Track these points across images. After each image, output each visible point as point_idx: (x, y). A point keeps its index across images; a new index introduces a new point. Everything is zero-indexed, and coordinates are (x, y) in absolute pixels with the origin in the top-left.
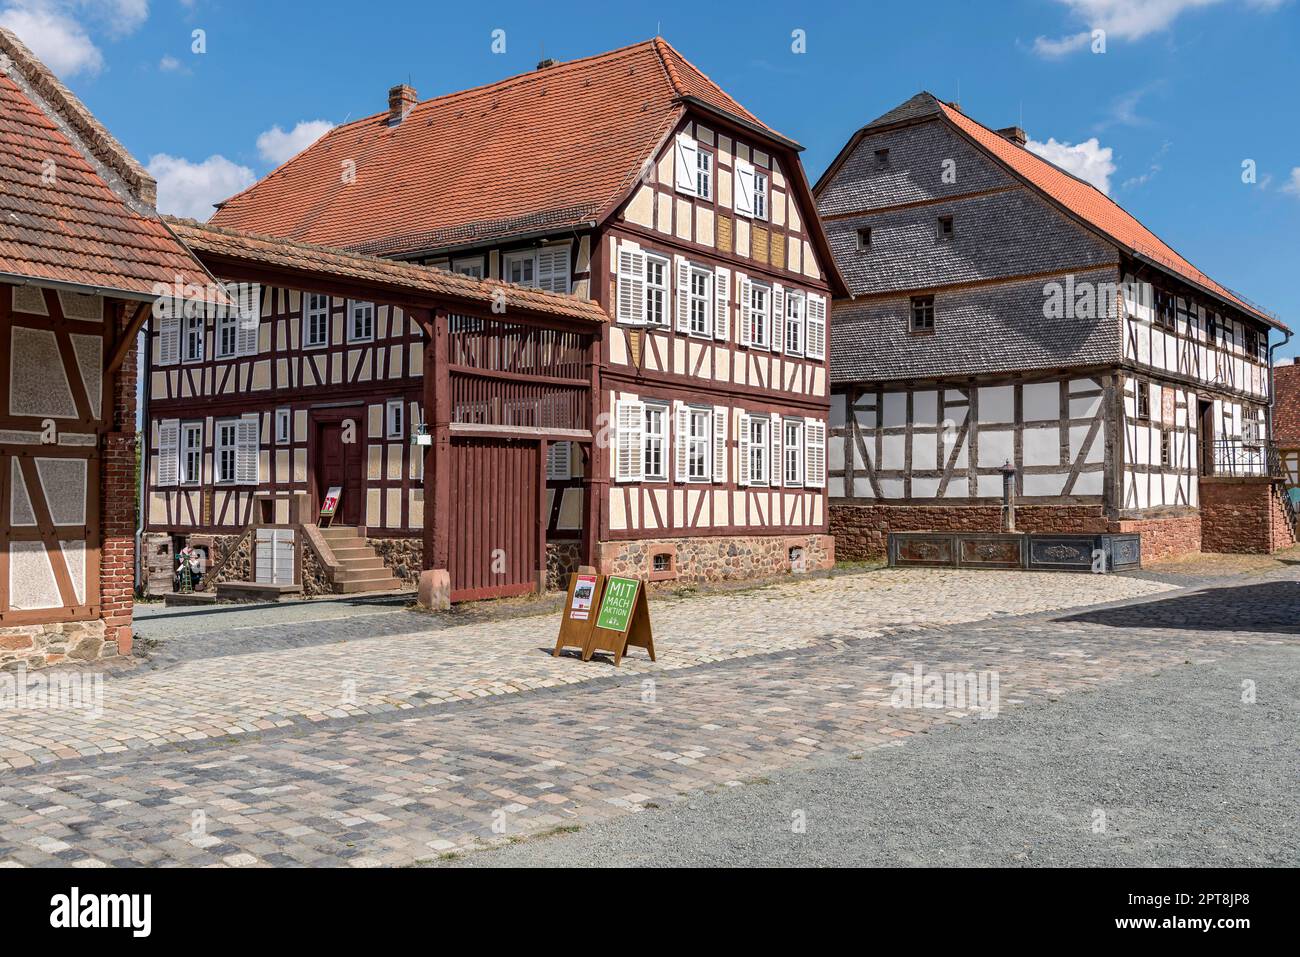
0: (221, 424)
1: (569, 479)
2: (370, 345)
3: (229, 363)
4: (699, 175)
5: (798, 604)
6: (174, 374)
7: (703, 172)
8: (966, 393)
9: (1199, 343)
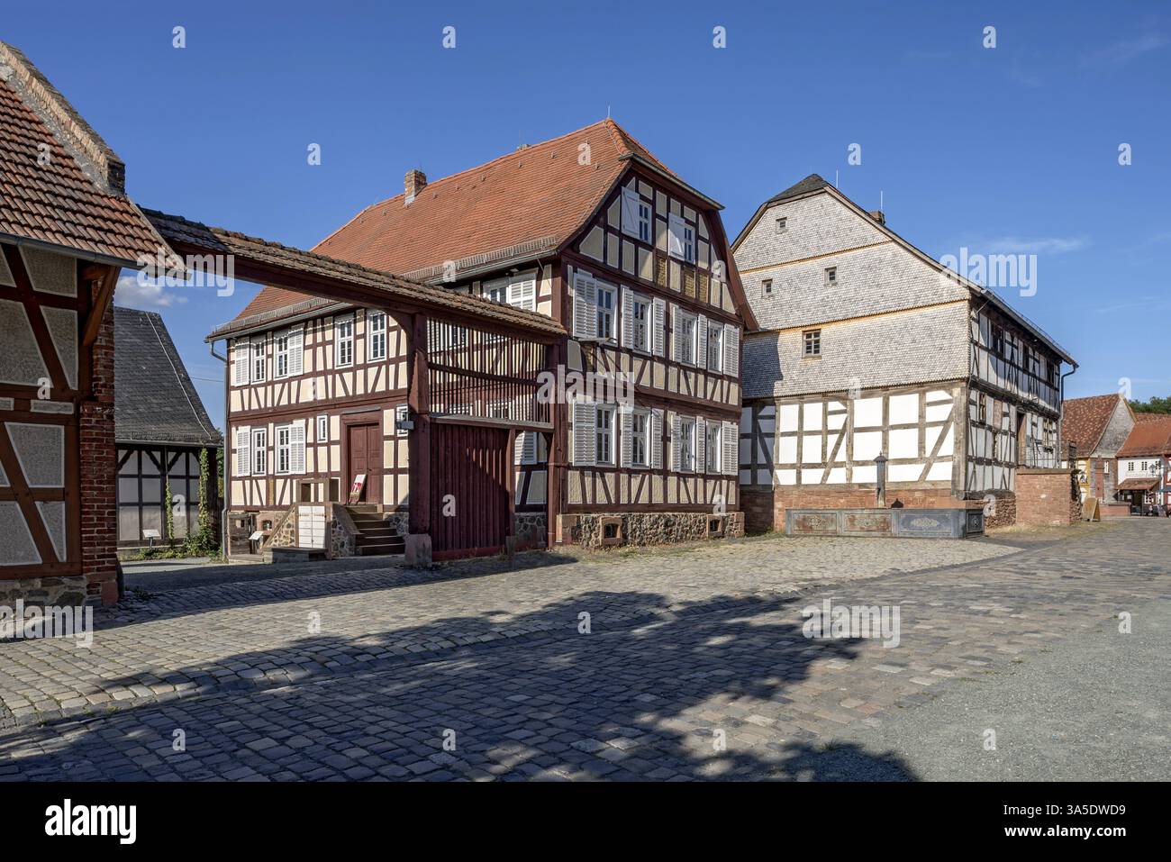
0: (278, 429)
1: (536, 463)
2: (384, 363)
3: (283, 382)
4: (641, 223)
5: (720, 563)
6: (246, 392)
7: (645, 221)
8: (845, 405)
9: (1018, 368)
